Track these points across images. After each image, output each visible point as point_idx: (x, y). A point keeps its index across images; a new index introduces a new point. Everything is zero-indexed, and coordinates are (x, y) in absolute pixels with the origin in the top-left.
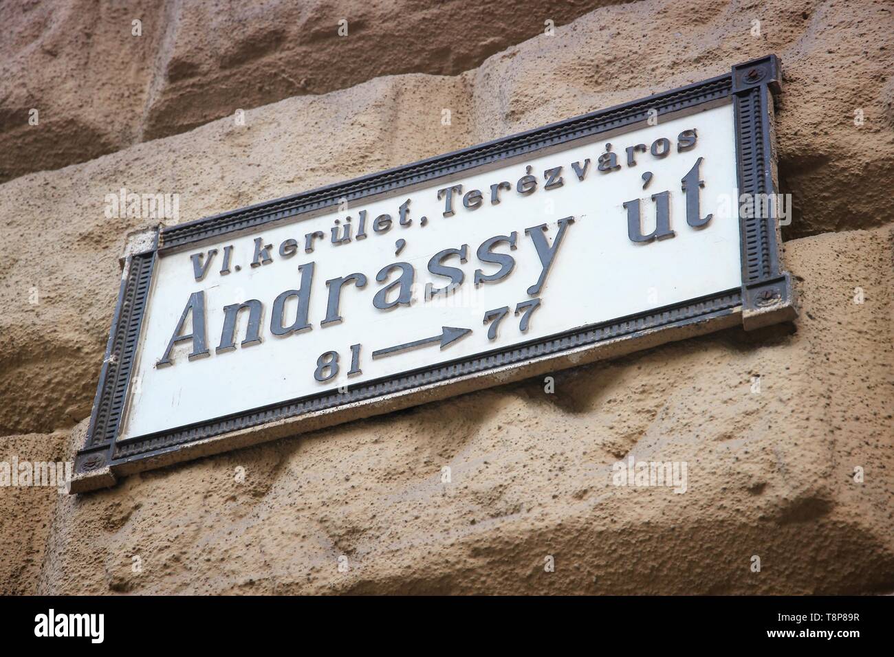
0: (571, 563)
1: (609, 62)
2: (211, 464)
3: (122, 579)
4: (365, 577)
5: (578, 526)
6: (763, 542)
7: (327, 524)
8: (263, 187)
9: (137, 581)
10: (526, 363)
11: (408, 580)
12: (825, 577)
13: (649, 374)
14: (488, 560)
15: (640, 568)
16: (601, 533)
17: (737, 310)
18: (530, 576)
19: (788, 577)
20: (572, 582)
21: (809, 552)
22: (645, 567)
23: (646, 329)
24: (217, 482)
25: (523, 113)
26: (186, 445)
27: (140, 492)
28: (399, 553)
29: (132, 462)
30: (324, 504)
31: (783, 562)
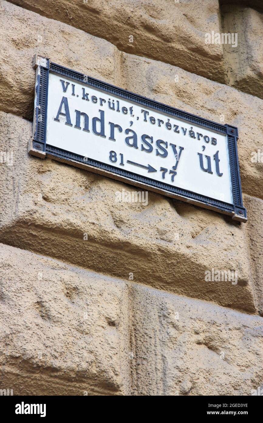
0: (181, 266)
1: (184, 92)
2: (75, 170)
3: (48, 197)
4: (129, 241)
5: (188, 257)
6: (228, 285)
7: (113, 214)
8: (78, 64)
9: (53, 200)
10: (177, 195)
11: (140, 248)
12: (236, 301)
13: (204, 216)
14: (161, 253)
15: (197, 277)
16: (193, 262)
17: (233, 212)
18: (169, 264)
19: (229, 297)
20: (179, 271)
21: (237, 293)
22: (198, 277)
23: (209, 204)
24: (77, 178)
25: (159, 92)
26: (72, 160)
27: (51, 166)
28: (138, 238)
29: (53, 155)
30: (113, 206)
31: (230, 293)
